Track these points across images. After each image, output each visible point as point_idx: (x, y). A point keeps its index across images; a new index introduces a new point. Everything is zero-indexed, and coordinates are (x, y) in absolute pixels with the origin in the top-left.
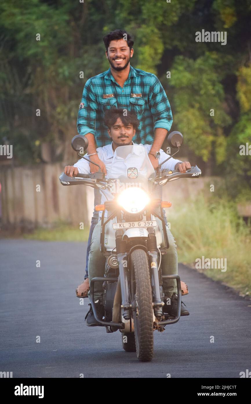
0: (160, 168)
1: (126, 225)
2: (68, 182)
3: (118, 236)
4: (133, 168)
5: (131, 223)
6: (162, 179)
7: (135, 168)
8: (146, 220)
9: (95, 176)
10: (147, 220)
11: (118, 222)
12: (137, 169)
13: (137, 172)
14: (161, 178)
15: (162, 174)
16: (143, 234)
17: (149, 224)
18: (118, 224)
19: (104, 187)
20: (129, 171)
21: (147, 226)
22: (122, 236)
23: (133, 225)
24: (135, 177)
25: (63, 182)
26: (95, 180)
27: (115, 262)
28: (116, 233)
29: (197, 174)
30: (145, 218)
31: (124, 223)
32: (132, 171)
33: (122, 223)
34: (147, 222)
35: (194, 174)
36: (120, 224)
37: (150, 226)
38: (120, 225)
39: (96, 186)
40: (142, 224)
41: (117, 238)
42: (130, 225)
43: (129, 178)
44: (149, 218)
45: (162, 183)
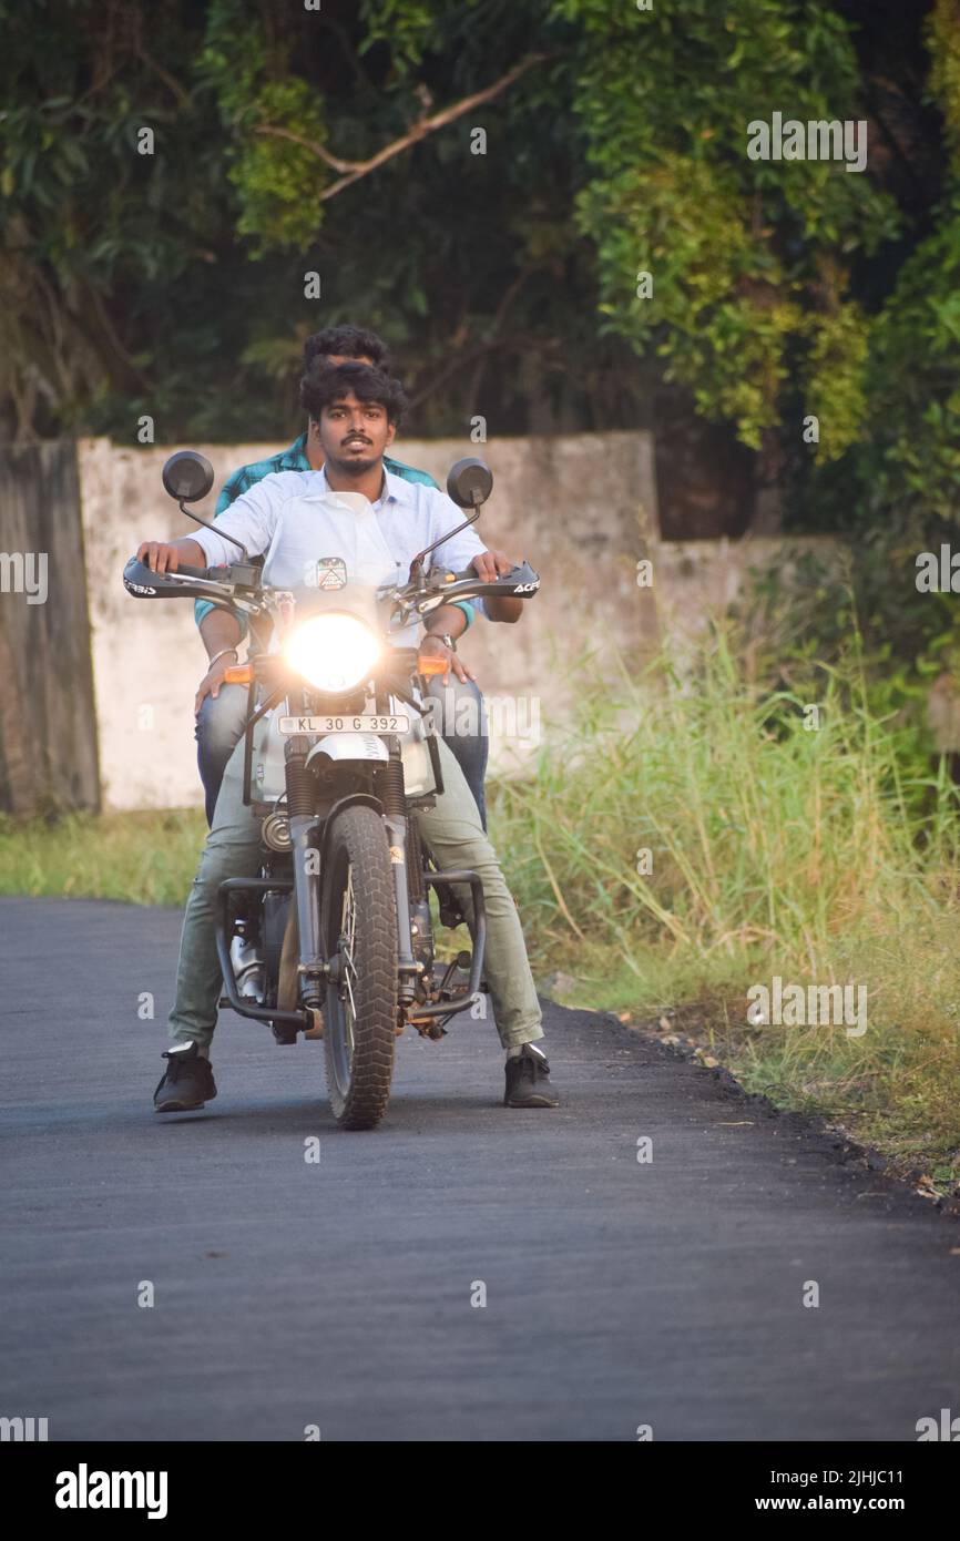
0: (422, 564)
1: (319, 724)
2: (151, 589)
3: (294, 755)
4: (334, 561)
5: (334, 718)
6: (426, 596)
7: (339, 560)
8: (375, 713)
9: (231, 577)
10: (379, 712)
11: (293, 715)
12: (343, 562)
13: (343, 571)
14: (423, 591)
15: (426, 583)
16: (375, 752)
17: (386, 723)
18: (295, 720)
19: (256, 608)
20: (321, 566)
21: (379, 729)
22: (306, 755)
23: (340, 726)
24: (339, 587)
25: (135, 587)
26: (232, 588)
28: (288, 746)
29: (529, 587)
30: (371, 705)
31: (312, 719)
33: (307, 718)
34: (378, 718)
35: (520, 586)
36: (302, 719)
37: (388, 729)
38: (301, 724)
39: (233, 604)
40: (366, 722)
41: (290, 760)
42: (331, 724)
44: (383, 707)
45: (426, 609)
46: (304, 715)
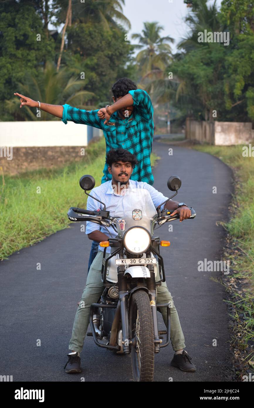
0: (160, 209)
1: (128, 262)
2: (75, 218)
3: (120, 271)
4: (138, 210)
5: (133, 259)
6: (162, 219)
7: (140, 210)
9: (100, 214)
10: (147, 257)
11: (120, 259)
12: (141, 211)
13: (141, 214)
14: (160, 218)
15: (161, 215)
16: (146, 275)
17: (149, 261)
18: (121, 260)
19: (108, 224)
20: (134, 212)
21: (147, 263)
22: (124, 272)
23: (135, 262)
24: (139, 219)
25: (71, 218)
26: (101, 218)
27: (115, 293)
28: (118, 269)
29: (193, 216)
30: (145, 255)
31: (126, 260)
32: (137, 212)
33: (124, 260)
34: (147, 259)
36: (123, 260)
37: (150, 263)
38: (122, 261)
39: (101, 223)
40: (143, 261)
41: (119, 273)
42: (132, 261)
43: (134, 219)
44: (149, 255)
45: (161, 224)
46: (123, 258)
